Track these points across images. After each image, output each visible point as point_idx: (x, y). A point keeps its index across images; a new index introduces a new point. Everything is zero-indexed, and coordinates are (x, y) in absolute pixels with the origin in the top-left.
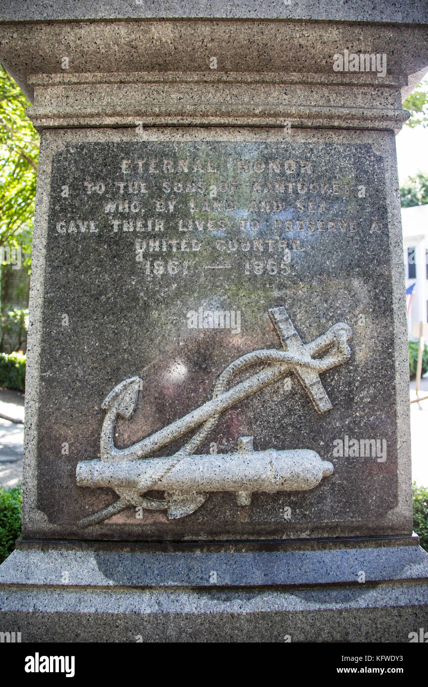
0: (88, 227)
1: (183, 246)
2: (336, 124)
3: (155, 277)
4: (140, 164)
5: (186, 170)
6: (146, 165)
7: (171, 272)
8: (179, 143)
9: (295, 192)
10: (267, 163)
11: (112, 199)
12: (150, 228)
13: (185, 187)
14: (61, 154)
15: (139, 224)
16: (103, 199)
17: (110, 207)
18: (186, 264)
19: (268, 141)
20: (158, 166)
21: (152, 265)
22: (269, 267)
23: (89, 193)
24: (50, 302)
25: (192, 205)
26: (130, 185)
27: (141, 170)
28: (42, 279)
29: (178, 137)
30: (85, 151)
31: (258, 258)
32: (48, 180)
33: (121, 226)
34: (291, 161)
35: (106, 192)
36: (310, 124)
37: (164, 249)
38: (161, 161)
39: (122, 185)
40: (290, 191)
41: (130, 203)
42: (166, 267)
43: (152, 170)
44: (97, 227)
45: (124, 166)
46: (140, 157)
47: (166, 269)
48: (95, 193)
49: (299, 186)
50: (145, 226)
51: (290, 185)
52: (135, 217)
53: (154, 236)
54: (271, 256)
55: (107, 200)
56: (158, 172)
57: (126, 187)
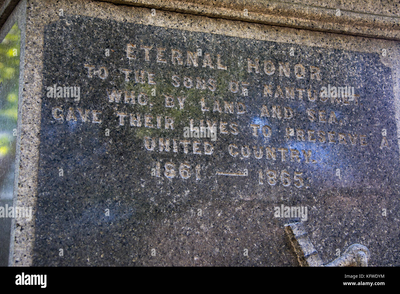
0: (90, 117)
1: (195, 148)
2: (346, 29)
3: (166, 180)
4: (147, 50)
5: (196, 65)
6: (153, 53)
7: (183, 177)
8: (187, 32)
9: (305, 99)
10: (277, 66)
11: (118, 87)
12: (159, 125)
13: (195, 83)
14: (54, 26)
15: (147, 119)
16: (106, 86)
17: (114, 97)
18: (198, 168)
19: (278, 41)
20: (166, 55)
21: (162, 167)
22: (282, 178)
23: (90, 76)
24: (45, 203)
25: (203, 105)
26: (136, 73)
27: (147, 58)
28: (34, 174)
29: (186, 25)
30: (83, 26)
31: (271, 168)
32: (40, 55)
33: (127, 120)
34: (300, 66)
35: (110, 78)
36: (320, 27)
37: (175, 151)
38: (169, 50)
39: (127, 73)
40: (301, 97)
41: (136, 94)
42: (177, 170)
43: (159, 60)
44: (100, 117)
45: (128, 51)
46: (146, 43)
47: (178, 173)
48: (96, 78)
49: (309, 93)
50: (154, 122)
51: (301, 92)
52: (143, 111)
53: (164, 135)
54: (284, 166)
55: (111, 88)
56: (165, 62)
57: (132, 75)
